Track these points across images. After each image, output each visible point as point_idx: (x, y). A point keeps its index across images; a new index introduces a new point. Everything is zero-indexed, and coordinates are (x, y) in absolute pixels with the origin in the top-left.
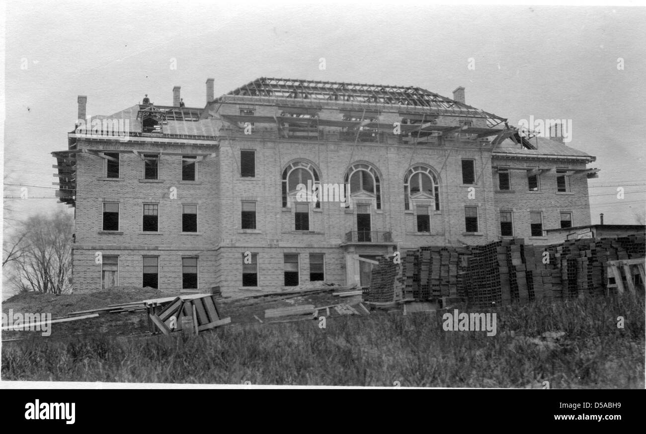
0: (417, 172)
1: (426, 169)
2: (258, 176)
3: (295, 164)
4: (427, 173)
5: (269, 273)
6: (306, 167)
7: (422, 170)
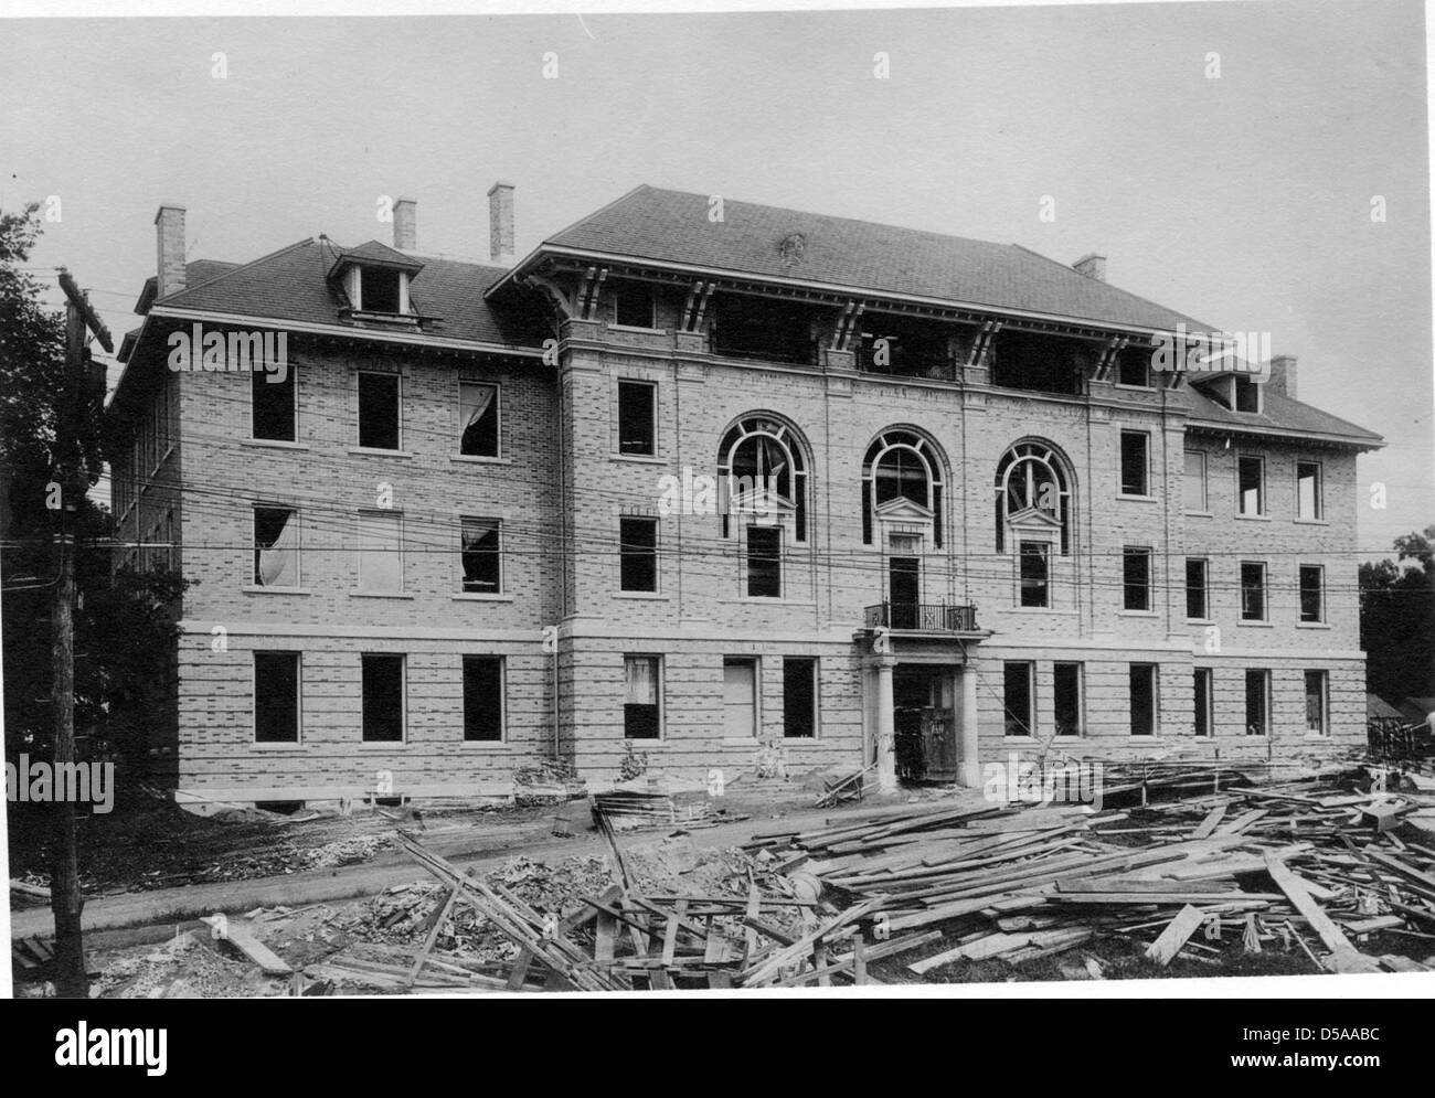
0: (1022, 459)
1: (1042, 453)
2: (663, 453)
3: (750, 425)
4: (1045, 461)
5: (689, 706)
6: (775, 433)
7: (1034, 453)
